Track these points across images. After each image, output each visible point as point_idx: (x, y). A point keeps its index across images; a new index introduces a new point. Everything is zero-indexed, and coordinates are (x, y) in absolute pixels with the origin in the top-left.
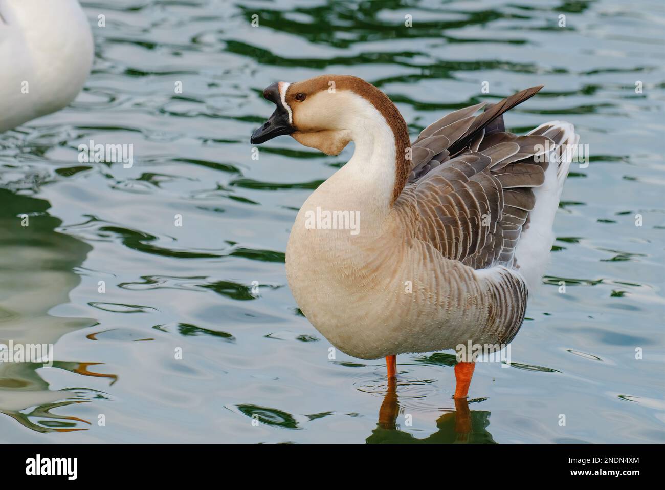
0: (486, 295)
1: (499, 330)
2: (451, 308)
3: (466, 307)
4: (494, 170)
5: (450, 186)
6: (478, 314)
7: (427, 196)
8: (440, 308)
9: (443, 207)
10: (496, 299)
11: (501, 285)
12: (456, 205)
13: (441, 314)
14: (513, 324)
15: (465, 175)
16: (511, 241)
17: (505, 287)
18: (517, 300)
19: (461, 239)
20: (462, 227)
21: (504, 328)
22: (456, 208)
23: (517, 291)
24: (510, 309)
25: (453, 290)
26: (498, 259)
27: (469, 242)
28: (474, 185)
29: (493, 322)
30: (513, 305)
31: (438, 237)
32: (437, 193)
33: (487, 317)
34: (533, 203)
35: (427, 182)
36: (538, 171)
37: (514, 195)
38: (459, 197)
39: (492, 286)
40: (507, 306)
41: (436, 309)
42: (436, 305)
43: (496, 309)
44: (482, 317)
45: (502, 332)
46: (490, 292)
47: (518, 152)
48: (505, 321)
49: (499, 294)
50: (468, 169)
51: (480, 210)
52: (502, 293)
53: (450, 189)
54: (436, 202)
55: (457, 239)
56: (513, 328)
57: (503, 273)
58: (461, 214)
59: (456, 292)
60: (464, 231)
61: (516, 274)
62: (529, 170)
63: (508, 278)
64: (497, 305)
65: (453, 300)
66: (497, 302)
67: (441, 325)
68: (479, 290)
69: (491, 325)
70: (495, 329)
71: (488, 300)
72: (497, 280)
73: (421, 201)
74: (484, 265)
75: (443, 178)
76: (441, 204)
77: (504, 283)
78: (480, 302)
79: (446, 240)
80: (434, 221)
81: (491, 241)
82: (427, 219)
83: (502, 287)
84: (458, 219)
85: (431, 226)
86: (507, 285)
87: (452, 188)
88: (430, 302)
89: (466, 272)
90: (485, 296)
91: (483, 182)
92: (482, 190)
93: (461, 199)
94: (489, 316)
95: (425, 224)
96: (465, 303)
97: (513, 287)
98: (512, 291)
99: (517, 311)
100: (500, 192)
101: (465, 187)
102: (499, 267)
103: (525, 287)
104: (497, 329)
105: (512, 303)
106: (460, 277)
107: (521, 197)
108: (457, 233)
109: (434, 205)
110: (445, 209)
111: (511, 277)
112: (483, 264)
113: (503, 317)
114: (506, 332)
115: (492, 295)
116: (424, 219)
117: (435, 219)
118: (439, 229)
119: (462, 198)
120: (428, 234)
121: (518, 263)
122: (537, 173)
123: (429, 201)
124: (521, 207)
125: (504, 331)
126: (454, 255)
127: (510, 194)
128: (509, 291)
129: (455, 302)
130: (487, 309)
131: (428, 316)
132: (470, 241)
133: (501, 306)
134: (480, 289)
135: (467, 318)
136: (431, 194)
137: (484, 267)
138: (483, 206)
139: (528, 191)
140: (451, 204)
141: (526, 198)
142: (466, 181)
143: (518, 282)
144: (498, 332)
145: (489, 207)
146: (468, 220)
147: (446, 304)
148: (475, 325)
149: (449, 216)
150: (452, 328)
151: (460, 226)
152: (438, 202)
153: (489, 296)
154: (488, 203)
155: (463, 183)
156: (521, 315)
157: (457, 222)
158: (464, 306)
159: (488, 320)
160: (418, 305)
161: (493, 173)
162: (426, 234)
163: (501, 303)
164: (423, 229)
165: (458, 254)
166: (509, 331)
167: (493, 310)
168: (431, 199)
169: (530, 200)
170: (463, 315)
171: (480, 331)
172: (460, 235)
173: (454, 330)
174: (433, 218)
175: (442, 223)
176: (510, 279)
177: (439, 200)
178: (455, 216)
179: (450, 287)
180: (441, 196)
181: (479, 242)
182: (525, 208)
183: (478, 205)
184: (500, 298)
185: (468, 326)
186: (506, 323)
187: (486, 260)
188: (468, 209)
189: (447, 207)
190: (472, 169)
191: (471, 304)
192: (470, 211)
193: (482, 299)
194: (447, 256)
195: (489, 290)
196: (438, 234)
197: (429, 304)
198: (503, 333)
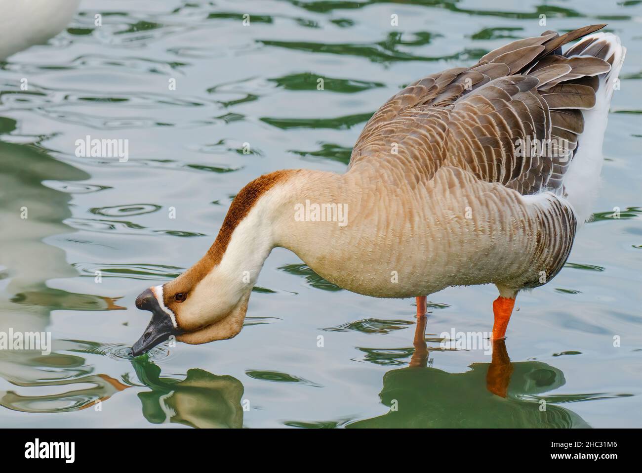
0: (534, 221)
1: (547, 262)
2: (494, 233)
3: (512, 232)
4: (542, 89)
5: (490, 105)
6: (526, 241)
7: (463, 117)
8: (481, 233)
9: (481, 127)
10: (545, 227)
11: (550, 212)
12: (498, 125)
13: (484, 241)
14: (560, 255)
15: (508, 94)
16: (560, 167)
17: (554, 215)
18: (566, 230)
19: (504, 161)
20: (504, 148)
21: (552, 259)
22: (497, 128)
23: (565, 219)
24: (558, 238)
25: (492, 212)
26: (546, 184)
27: (512, 164)
28: (517, 103)
29: (542, 252)
30: (561, 234)
31: (476, 159)
32: (475, 113)
33: (536, 246)
34: (583, 126)
35: (465, 102)
36: (588, 93)
37: (563, 115)
38: (501, 116)
39: (541, 213)
40: (555, 235)
41: (477, 235)
42: (475, 230)
43: (544, 238)
44: (530, 244)
45: (549, 263)
46: (539, 219)
47: (570, 73)
48: (553, 251)
49: (548, 222)
50: (511, 87)
51: (524, 131)
52: (551, 221)
53: (490, 108)
54: (473, 123)
55: (499, 161)
56: (561, 259)
57: (552, 199)
58: (502, 134)
59: (497, 215)
60: (506, 153)
61: (565, 202)
62: (579, 91)
63: (557, 206)
64: (546, 234)
65: (494, 223)
66: (546, 230)
67: (487, 253)
68: (526, 215)
69: (540, 255)
70: (543, 260)
71: (536, 228)
72: (547, 207)
73: (456, 122)
74: (532, 190)
75: (484, 98)
76: (480, 125)
77: (553, 211)
78: (527, 228)
79: (486, 162)
80: (471, 143)
81: (539, 164)
82: (462, 141)
83: (551, 215)
84: (499, 139)
85: (467, 148)
86: (556, 213)
87: (492, 108)
88: (468, 229)
89: (508, 194)
90: (533, 223)
91: (527, 101)
92: (526, 109)
93: (502, 118)
94: (538, 245)
95: (461, 146)
96: (510, 228)
97: (561, 215)
98: (560, 220)
99: (566, 241)
100: (547, 111)
101: (508, 106)
102: (548, 194)
103: (573, 216)
104: (545, 259)
105: (561, 232)
106: (501, 200)
107: (569, 119)
108: (499, 155)
109: (472, 125)
110: (484, 130)
111: (560, 205)
112: (530, 189)
113: (552, 247)
114: (553, 264)
115: (540, 223)
116: (460, 142)
117: (472, 141)
118: (477, 151)
119: (504, 117)
120: (464, 157)
121: (567, 191)
122: (588, 95)
123: (466, 122)
124: (570, 129)
125: (551, 263)
126: (496, 178)
127: (558, 116)
128: (558, 219)
129: (498, 225)
130: (536, 237)
131: (470, 243)
132: (513, 162)
133: (550, 235)
134: (527, 213)
135: (514, 244)
136: (469, 115)
137: (531, 193)
138: (527, 127)
139: (577, 113)
140: (491, 124)
141: (575, 120)
142: (508, 100)
143: (566, 210)
144: (546, 262)
145: (534, 127)
146: (511, 141)
147: (487, 229)
148: (524, 254)
149: (489, 136)
150: (500, 255)
151: (502, 146)
152: (476, 122)
153: (538, 223)
154: (533, 123)
155: (505, 101)
156: (569, 246)
157: (498, 143)
158: (510, 231)
159: (536, 249)
160: (456, 235)
161: (540, 92)
162: (462, 157)
163: (550, 232)
164: (458, 153)
165: (501, 176)
166: (557, 262)
167: (542, 239)
168: (468, 120)
169: (580, 123)
170: (510, 241)
171: (528, 261)
172: (502, 155)
173: (502, 258)
174: (470, 140)
175: (480, 144)
176: (558, 206)
177: (477, 120)
178: (495, 136)
179: (489, 211)
180: (480, 116)
181: (523, 164)
182: (574, 130)
183: (522, 125)
184: (549, 226)
185: (517, 254)
186: (554, 254)
187: (533, 185)
188: (511, 129)
189: (487, 128)
190: (515, 88)
191: (517, 228)
192: (513, 131)
193: (530, 225)
194: (488, 179)
195: (538, 217)
196: (475, 156)
197: (468, 231)
198: (551, 265)
